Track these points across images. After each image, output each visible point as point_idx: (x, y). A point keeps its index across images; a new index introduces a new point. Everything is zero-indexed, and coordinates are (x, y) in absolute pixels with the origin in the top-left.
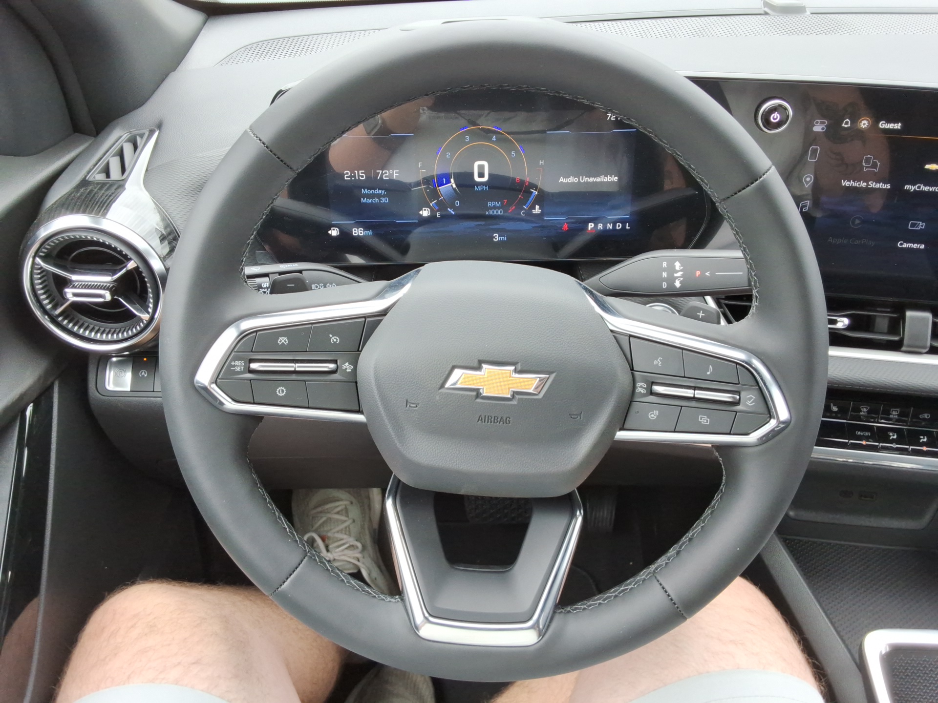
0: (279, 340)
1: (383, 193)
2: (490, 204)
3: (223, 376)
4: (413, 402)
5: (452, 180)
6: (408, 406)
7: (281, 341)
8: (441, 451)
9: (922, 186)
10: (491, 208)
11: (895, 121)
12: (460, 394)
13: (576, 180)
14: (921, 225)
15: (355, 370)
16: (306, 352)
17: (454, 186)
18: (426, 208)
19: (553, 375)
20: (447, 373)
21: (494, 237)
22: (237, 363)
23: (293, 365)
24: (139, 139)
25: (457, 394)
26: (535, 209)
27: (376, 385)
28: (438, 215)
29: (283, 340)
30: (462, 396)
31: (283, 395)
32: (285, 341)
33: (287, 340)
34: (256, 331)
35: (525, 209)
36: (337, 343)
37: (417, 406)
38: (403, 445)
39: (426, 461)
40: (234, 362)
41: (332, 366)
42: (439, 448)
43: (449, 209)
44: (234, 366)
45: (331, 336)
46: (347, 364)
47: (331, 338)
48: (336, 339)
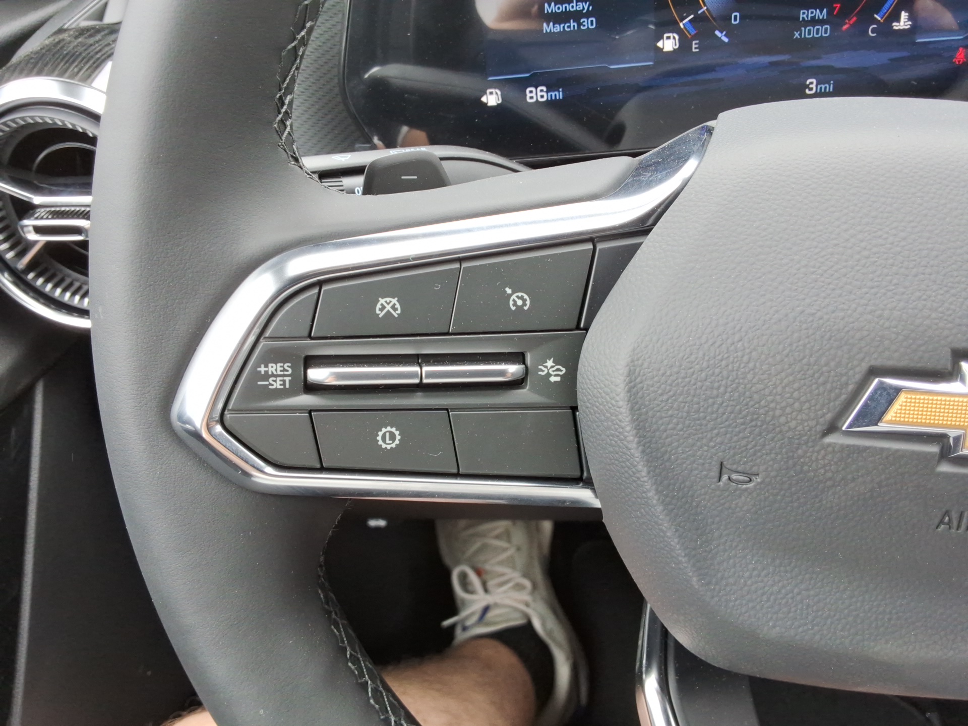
0: (379, 306)
1: (586, 8)
2: (804, 14)
3: (240, 404)
4: (740, 469)
6: (725, 478)
7: (383, 307)
8: (819, 602)
10: (806, 23)
12: (888, 449)
15: (571, 377)
16: (448, 334)
18: (671, 35)
20: (851, 387)
21: (807, 86)
22: (272, 368)
23: (416, 369)
25: (882, 449)
26: (898, 20)
27: (633, 421)
28: (694, 46)
29: (388, 305)
30: (898, 456)
31: (394, 445)
32: (393, 307)
33: (398, 306)
34: (320, 284)
35: (876, 21)
36: (526, 308)
37: (751, 480)
38: (709, 583)
39: (774, 627)
40: (266, 366)
41: (513, 369)
42: (812, 593)
43: (717, 33)
44: (267, 376)
45: (509, 291)
46: (550, 363)
47: (510, 295)
48: (521, 298)
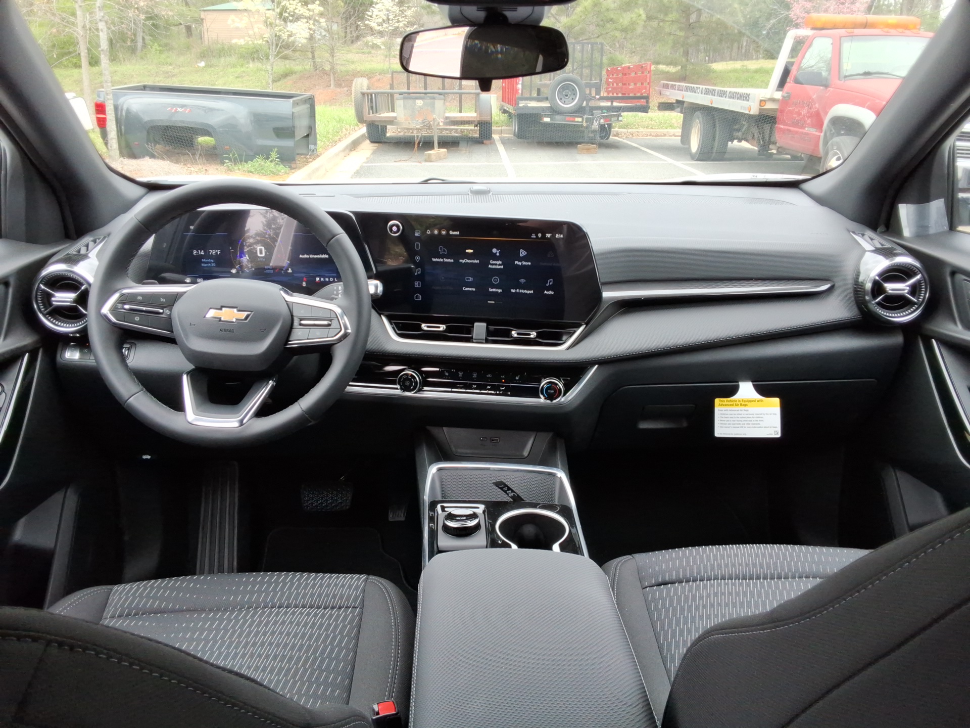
3: (114, 310)
4: (193, 324)
5: (247, 256)
6: (191, 325)
7: (139, 298)
9: (467, 260)
11: (456, 231)
12: (212, 319)
13: (308, 257)
14: (471, 279)
15: (170, 314)
17: (248, 258)
19: (253, 313)
22: (119, 305)
24: (97, 240)
27: (179, 319)
31: (138, 319)
32: (141, 298)
34: (128, 294)
40: (117, 306)
41: (161, 311)
46: (167, 311)
47: (161, 299)
48: (163, 300)
